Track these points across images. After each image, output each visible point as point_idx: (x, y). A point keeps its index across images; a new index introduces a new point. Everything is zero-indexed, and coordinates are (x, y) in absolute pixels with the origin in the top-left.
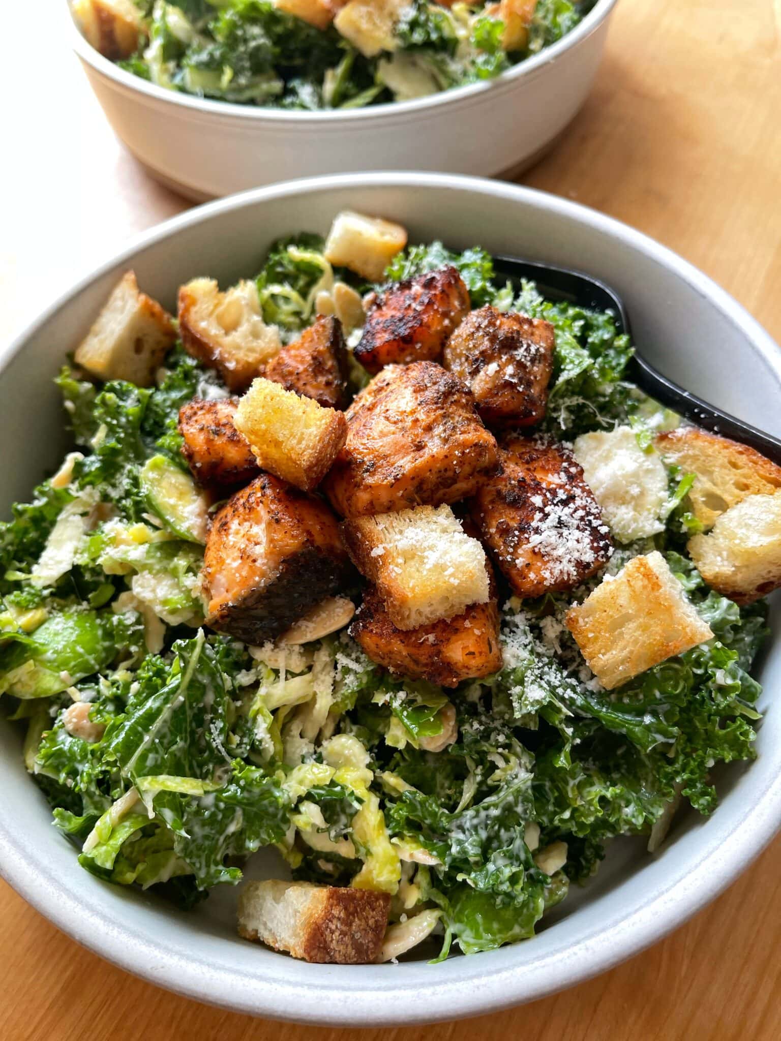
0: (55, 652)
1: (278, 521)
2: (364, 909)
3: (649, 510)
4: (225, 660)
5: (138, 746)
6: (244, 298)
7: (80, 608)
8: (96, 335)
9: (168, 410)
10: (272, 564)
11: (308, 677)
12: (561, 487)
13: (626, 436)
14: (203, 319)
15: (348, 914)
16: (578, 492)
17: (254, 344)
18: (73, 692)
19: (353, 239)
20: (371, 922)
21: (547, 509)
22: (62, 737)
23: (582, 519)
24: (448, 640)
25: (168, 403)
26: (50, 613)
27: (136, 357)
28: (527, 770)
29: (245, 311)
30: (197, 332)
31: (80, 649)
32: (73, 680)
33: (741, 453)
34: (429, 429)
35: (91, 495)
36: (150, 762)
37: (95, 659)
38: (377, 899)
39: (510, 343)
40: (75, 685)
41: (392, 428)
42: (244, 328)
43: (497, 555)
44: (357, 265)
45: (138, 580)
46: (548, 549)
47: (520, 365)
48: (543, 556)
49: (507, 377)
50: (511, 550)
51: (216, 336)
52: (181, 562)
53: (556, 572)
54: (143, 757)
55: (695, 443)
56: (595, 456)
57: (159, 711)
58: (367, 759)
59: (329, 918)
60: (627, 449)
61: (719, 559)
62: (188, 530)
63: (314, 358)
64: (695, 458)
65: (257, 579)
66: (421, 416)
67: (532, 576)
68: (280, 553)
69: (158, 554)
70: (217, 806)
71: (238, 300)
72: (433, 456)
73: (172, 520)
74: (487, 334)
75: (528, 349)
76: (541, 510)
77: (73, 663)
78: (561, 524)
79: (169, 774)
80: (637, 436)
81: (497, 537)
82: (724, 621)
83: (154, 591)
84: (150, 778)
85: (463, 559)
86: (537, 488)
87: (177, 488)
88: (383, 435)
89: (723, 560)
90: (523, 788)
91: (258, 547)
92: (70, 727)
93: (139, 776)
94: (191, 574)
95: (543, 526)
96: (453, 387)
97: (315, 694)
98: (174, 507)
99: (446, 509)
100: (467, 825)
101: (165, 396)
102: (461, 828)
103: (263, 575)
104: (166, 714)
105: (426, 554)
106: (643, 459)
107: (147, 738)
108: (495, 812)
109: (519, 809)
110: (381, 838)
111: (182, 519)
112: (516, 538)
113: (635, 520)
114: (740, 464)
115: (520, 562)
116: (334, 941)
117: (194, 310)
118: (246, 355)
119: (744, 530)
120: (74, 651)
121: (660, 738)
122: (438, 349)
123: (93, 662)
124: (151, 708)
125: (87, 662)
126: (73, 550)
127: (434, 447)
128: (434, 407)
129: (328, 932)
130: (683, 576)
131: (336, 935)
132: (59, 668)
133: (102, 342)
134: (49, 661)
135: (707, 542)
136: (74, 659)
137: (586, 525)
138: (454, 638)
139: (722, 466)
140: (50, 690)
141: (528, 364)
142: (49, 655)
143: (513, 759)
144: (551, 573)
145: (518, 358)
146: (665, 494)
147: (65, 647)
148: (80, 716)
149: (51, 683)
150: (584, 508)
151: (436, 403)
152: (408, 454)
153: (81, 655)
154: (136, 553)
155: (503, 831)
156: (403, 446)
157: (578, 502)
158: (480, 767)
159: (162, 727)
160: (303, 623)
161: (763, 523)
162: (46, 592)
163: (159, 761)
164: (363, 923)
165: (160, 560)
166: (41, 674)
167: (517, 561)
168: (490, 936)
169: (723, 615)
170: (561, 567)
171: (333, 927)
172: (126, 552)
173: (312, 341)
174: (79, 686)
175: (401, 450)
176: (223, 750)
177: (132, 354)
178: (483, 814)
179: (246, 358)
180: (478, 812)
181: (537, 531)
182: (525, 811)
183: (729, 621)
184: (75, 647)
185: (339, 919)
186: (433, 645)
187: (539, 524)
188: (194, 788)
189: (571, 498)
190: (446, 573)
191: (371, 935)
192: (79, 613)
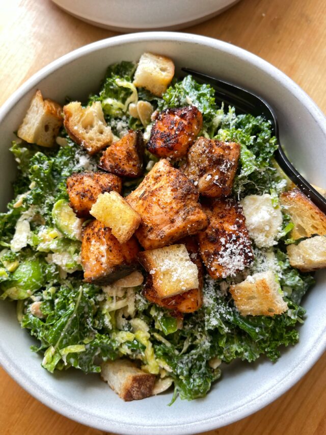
0: (24, 282)
1: (111, 251)
2: (145, 382)
3: (272, 235)
4: (92, 291)
5: (59, 337)
6: (95, 112)
7: (32, 259)
8: (26, 124)
9: (62, 167)
10: (109, 266)
11: (125, 300)
12: (234, 232)
13: (267, 199)
14: (75, 125)
15: (139, 385)
16: (241, 234)
17: (100, 137)
18: (32, 297)
19: (148, 77)
20: (148, 386)
21: (227, 246)
22: (31, 316)
23: (241, 249)
24: (180, 303)
25: (62, 163)
26: (20, 262)
27: (46, 133)
28: (209, 342)
29: (95, 118)
30: (73, 132)
31: (34, 280)
32: (32, 293)
33: (317, 213)
34: (177, 212)
35: (32, 212)
36: (64, 342)
37: (40, 283)
38: (150, 377)
39: (219, 162)
40: (33, 295)
41: (161, 211)
42: (96, 128)
43: (204, 264)
44: (149, 88)
45: (54, 256)
46: (225, 265)
47: (222, 173)
48: (223, 267)
49: (215, 181)
50: (210, 264)
51: (82, 133)
52: (72, 249)
53: (228, 274)
54: (62, 341)
55: (298, 203)
56: (252, 208)
57: (66, 322)
58: (148, 329)
59: (133, 387)
60: (267, 206)
61: (299, 258)
62: (74, 237)
63: (128, 153)
64: (297, 209)
65: (103, 272)
66: (174, 205)
67: (218, 274)
68: (112, 264)
69: (62, 244)
70: (91, 348)
71: (91, 113)
72: (178, 227)
73: (67, 234)
74: (208, 157)
75: (226, 166)
76: (224, 246)
77: (31, 286)
78: (232, 253)
79: (72, 345)
80: (273, 200)
81: (204, 257)
82: (296, 286)
83: (61, 261)
84: (64, 349)
85: (188, 278)
86: (223, 234)
87: (68, 214)
88: (157, 214)
89: (300, 259)
90: (206, 349)
91: (103, 258)
92: (33, 313)
93: (60, 349)
94: (76, 254)
95: (225, 254)
96: (189, 191)
97: (127, 306)
98: (67, 226)
99: (183, 247)
100: (184, 362)
101: (60, 160)
102: (182, 363)
103: (105, 270)
104: (69, 322)
105: (173, 273)
106: (273, 211)
107: (62, 334)
108: (195, 357)
109: (204, 356)
110: (153, 359)
111: (71, 231)
112: (212, 259)
113: (265, 241)
114: (316, 218)
115: (213, 269)
116: (134, 394)
117: (71, 119)
118: (96, 143)
119: (311, 251)
120: (31, 281)
121: (261, 337)
122: (185, 153)
123: (39, 284)
124: (63, 322)
125: (37, 285)
126: (26, 237)
127: (179, 223)
128: (180, 201)
129: (132, 392)
130: (282, 262)
131: (135, 392)
132: (26, 289)
133: (29, 128)
134: (22, 286)
135: (295, 250)
136: (32, 284)
137: (243, 252)
138: (183, 302)
139: (308, 217)
140: (24, 297)
141: (226, 172)
142: (22, 284)
143: (204, 336)
144: (226, 274)
145: (221, 170)
146: (280, 229)
147: (28, 280)
148: (37, 308)
149: (24, 294)
150: (243, 243)
151: (181, 199)
152: (168, 224)
153: (35, 282)
154: (53, 245)
155: (197, 362)
156: (165, 221)
157: (241, 240)
158: (191, 338)
159: (68, 328)
160: (123, 280)
161: (320, 251)
162: (17, 255)
163: (68, 341)
164: (145, 387)
165: (63, 247)
166: (19, 291)
167: (212, 269)
168: (190, 396)
169: (296, 283)
170: (230, 272)
171: (134, 390)
172: (49, 245)
173: (126, 143)
174: (35, 294)
175: (164, 222)
176: (92, 328)
177: (44, 132)
178: (190, 357)
179: (96, 145)
180: (188, 357)
181: (222, 256)
182: (206, 357)
183: (298, 286)
184: (31, 279)
185: (136, 387)
186: (174, 305)
187: (223, 253)
188: (81, 349)
189: (238, 238)
190: (181, 284)
191: (148, 390)
192: (32, 261)
